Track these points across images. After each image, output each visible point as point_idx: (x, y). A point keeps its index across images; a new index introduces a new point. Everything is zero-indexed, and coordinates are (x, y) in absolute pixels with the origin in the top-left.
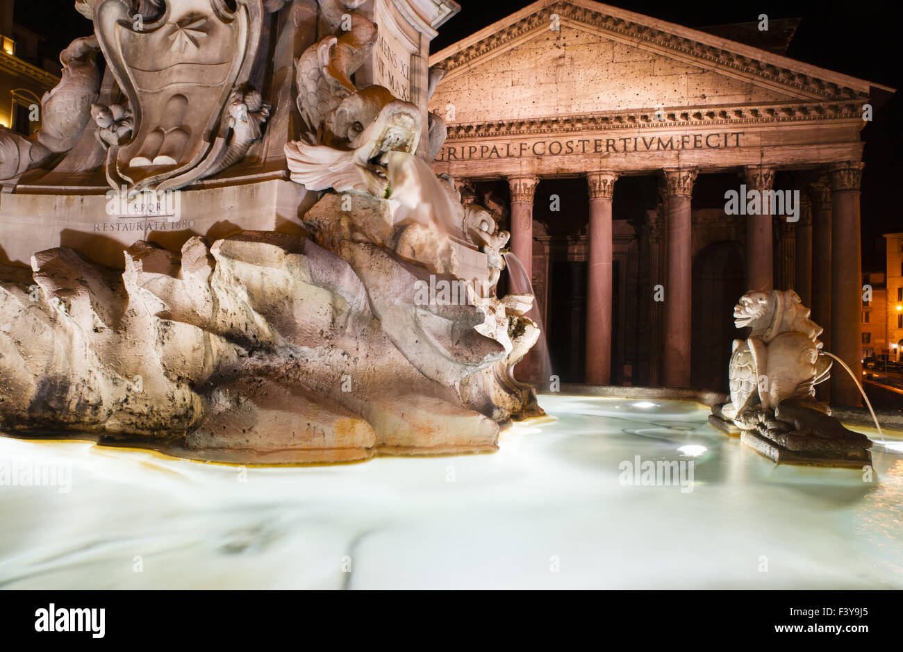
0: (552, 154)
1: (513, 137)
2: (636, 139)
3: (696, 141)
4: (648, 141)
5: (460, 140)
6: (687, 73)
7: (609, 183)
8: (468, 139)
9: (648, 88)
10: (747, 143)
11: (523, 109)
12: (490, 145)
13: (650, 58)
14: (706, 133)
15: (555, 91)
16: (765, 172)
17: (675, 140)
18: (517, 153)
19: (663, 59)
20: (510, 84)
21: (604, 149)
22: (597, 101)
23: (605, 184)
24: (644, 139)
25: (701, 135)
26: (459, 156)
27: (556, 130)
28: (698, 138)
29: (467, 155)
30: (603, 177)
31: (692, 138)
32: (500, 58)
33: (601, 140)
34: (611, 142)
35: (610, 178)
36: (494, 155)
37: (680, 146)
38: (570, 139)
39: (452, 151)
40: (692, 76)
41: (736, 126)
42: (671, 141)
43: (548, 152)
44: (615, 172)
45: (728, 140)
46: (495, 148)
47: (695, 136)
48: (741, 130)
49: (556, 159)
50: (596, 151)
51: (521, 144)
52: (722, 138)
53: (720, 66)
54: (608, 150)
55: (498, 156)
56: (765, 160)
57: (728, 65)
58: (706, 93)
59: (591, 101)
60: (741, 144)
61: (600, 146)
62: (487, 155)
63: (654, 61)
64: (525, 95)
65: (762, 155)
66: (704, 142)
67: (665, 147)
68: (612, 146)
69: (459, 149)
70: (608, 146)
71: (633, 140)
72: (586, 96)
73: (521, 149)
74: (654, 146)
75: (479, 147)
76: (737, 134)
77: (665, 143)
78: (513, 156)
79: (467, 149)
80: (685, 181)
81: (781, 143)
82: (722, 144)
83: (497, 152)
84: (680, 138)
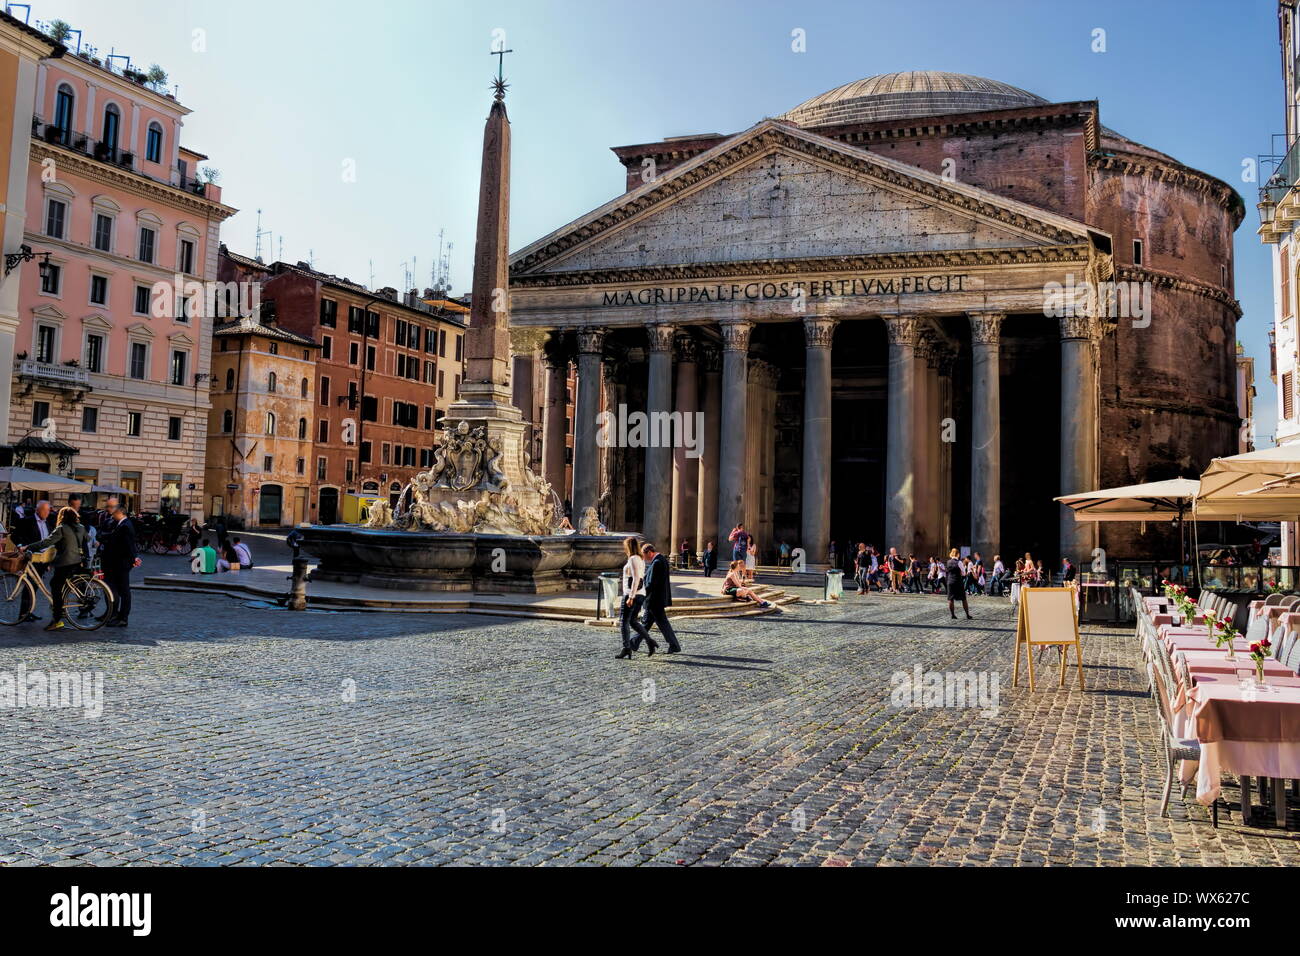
0: (766, 297)
1: (723, 279)
2: (854, 281)
3: (917, 284)
4: (867, 282)
5: (667, 281)
6: (907, 209)
7: (826, 330)
8: (676, 280)
9: (867, 224)
10: (970, 287)
11: (735, 248)
12: (701, 287)
13: (870, 191)
14: (929, 275)
15: (769, 226)
16: (988, 318)
17: (895, 283)
18: (728, 296)
19: (882, 192)
20: (721, 218)
21: (820, 292)
22: (812, 238)
23: (821, 331)
24: (862, 281)
25: (922, 278)
26: (666, 298)
27: (769, 271)
28: (919, 281)
29: (675, 298)
30: (819, 324)
31: (913, 280)
32: (711, 189)
33: (817, 282)
34: (828, 285)
35: (826, 325)
36: (704, 298)
37: (901, 290)
38: (785, 281)
39: (659, 292)
40: (913, 212)
41: (957, 268)
42: (891, 283)
43: (761, 295)
44: (832, 317)
45: (951, 283)
46: (705, 289)
47: (917, 278)
48: (964, 273)
49: (770, 303)
50: (812, 295)
51: (733, 286)
52: (945, 280)
53: (941, 202)
54: (824, 294)
55: (709, 299)
56: (989, 305)
57: (949, 201)
58: (928, 231)
59: (806, 239)
60: (964, 287)
61: (817, 288)
62: (697, 297)
63: (874, 193)
64: (736, 231)
65: (985, 301)
66: (925, 285)
67: (885, 291)
68: (830, 289)
69: (666, 290)
70: (825, 289)
71: (851, 283)
72: (801, 233)
73: (733, 292)
74: (874, 290)
75: (688, 289)
76: (960, 276)
77: (885, 286)
78: (724, 299)
79: (675, 291)
80: (904, 329)
81: (1005, 287)
82: (945, 287)
83: (707, 294)
84: (901, 280)
